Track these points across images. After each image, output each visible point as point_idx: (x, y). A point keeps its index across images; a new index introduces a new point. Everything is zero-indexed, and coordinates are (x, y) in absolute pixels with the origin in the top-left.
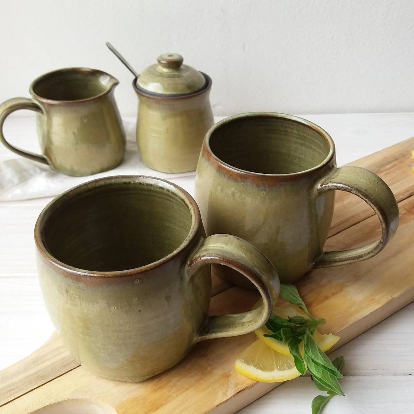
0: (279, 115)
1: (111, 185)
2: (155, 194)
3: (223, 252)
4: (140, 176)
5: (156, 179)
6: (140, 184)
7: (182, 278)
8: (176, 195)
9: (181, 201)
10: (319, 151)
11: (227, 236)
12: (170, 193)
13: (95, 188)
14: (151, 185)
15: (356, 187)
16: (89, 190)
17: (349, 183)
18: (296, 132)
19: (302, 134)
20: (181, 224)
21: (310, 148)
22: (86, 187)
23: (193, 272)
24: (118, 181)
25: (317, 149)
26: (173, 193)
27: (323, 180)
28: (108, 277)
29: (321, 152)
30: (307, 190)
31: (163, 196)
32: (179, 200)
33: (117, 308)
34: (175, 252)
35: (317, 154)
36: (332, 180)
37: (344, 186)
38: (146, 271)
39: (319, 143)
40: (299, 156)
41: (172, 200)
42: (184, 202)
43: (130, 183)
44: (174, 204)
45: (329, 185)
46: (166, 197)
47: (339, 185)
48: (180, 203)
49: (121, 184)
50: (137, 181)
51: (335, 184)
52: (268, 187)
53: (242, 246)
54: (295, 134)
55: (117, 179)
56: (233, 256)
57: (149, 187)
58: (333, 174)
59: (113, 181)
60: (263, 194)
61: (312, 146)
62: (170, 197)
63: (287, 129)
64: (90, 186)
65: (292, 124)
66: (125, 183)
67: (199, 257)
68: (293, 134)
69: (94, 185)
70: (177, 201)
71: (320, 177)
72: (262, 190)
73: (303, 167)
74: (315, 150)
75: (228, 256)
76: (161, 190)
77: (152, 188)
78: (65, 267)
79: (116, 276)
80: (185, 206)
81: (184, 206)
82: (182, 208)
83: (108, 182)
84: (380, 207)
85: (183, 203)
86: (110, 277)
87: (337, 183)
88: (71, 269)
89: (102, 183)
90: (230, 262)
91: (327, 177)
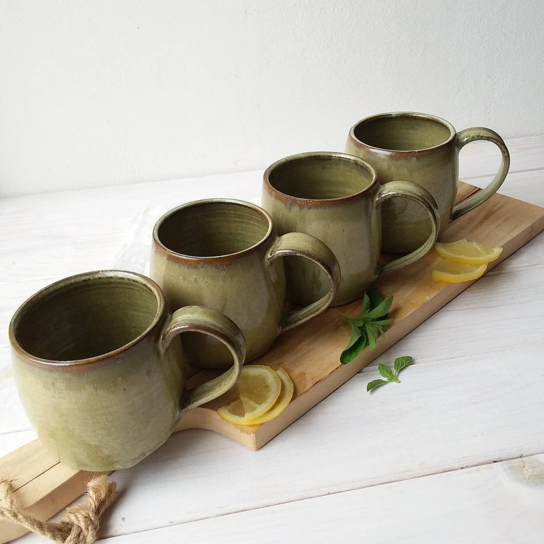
0: (214, 200)
1: (71, 284)
2: (114, 286)
3: (191, 320)
4: (99, 272)
5: (115, 271)
6: (100, 278)
7: (158, 352)
8: (137, 282)
9: (143, 286)
10: (258, 225)
11: (191, 307)
12: (131, 281)
13: (56, 291)
14: (111, 278)
15: (299, 250)
16: (51, 293)
17: (293, 248)
18: (233, 213)
19: (239, 213)
20: (145, 310)
21: (250, 223)
22: (47, 291)
23: (167, 345)
24: (77, 280)
25: (256, 224)
26: (134, 281)
27: (271, 250)
28: (92, 363)
29: (260, 225)
30: (260, 262)
31: (123, 286)
32: (141, 286)
33: (104, 390)
34: (148, 329)
35: (257, 228)
36: (279, 249)
37: (289, 251)
38: (125, 350)
39: (256, 218)
40: (241, 232)
41: (133, 288)
42: (146, 286)
43: (89, 279)
44: (136, 291)
45: (277, 253)
46: (126, 286)
47: (285, 251)
48: (142, 288)
49: (81, 282)
50: (96, 276)
51: (282, 251)
52: (227, 267)
53: (206, 313)
54: (232, 214)
55: (76, 278)
56: (200, 322)
57: (109, 280)
58: (278, 243)
59: (73, 281)
60: (223, 273)
61: (251, 222)
62: (132, 285)
63: (224, 211)
64: (51, 290)
65: (228, 206)
66: (85, 281)
67: (170, 329)
68: (230, 215)
69: (55, 288)
70: (138, 287)
71: (268, 248)
72: (222, 271)
73: (247, 242)
74: (254, 225)
75: (195, 323)
76: (121, 281)
77: (112, 280)
78: (51, 362)
79: (99, 360)
80: (148, 290)
81: (147, 292)
82: (144, 294)
83: (68, 282)
84: (322, 262)
85: (145, 288)
86: (95, 362)
87: (283, 250)
88: (56, 363)
89: (62, 285)
90: (198, 327)
91: (273, 247)
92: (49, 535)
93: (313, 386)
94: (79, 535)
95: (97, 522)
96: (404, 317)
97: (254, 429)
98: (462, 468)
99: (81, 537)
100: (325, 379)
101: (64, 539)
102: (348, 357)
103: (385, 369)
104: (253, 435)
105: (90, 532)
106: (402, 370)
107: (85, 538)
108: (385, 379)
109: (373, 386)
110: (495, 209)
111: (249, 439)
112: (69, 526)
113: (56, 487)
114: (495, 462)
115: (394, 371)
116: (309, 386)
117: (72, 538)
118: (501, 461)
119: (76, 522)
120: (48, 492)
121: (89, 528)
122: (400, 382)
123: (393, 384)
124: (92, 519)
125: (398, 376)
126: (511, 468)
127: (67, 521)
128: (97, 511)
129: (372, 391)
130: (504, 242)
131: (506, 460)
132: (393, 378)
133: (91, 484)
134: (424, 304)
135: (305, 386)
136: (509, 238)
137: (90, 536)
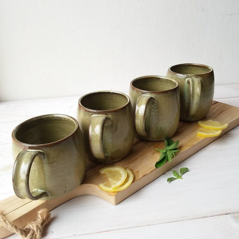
92: (20, 232)
93: (142, 177)
94: (33, 234)
95: (42, 229)
96: (184, 150)
97: (115, 194)
98: (212, 216)
99: (34, 235)
100: (148, 175)
101: (26, 236)
102: (159, 165)
103: (176, 173)
104: (114, 197)
105: (39, 233)
106: (183, 174)
107: (36, 236)
108: (176, 177)
109: (170, 180)
110: (225, 109)
111: (112, 199)
112: (29, 230)
113: (23, 215)
114: (227, 214)
115: (180, 174)
116: (140, 176)
117: (30, 235)
118: (230, 214)
119: (32, 228)
120: (19, 217)
121: (38, 231)
122: (182, 179)
123: (179, 180)
124: (40, 227)
125: (182, 176)
126: (234, 217)
127: (28, 228)
128: (42, 224)
129: (170, 182)
130: (229, 122)
131: (232, 213)
132: (179, 177)
133: (39, 212)
134: (193, 146)
135: (138, 177)
136: (231, 121)
137: (38, 235)
